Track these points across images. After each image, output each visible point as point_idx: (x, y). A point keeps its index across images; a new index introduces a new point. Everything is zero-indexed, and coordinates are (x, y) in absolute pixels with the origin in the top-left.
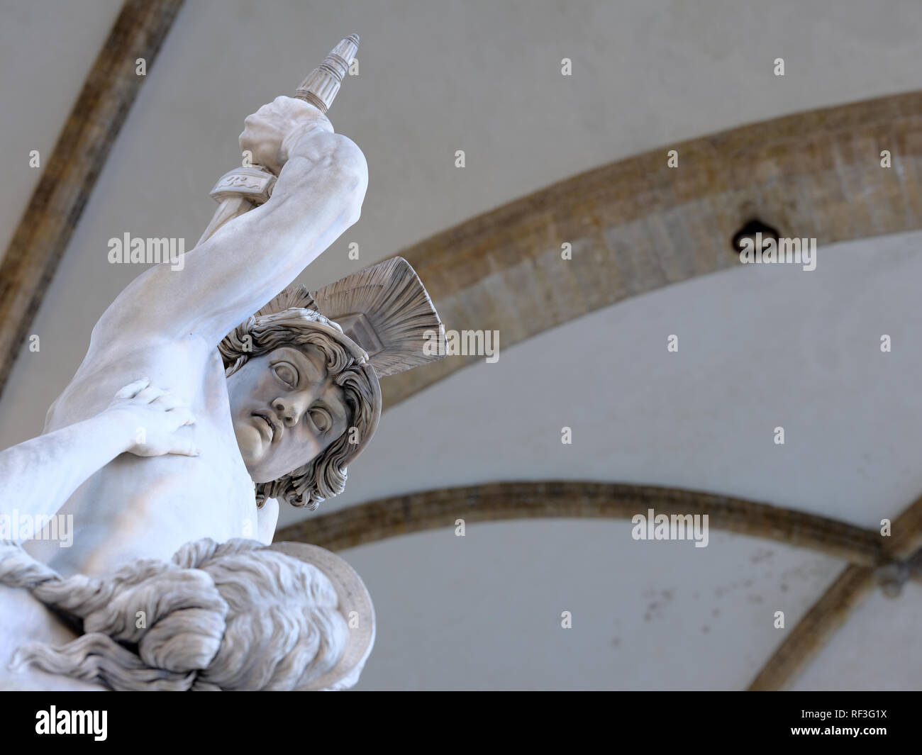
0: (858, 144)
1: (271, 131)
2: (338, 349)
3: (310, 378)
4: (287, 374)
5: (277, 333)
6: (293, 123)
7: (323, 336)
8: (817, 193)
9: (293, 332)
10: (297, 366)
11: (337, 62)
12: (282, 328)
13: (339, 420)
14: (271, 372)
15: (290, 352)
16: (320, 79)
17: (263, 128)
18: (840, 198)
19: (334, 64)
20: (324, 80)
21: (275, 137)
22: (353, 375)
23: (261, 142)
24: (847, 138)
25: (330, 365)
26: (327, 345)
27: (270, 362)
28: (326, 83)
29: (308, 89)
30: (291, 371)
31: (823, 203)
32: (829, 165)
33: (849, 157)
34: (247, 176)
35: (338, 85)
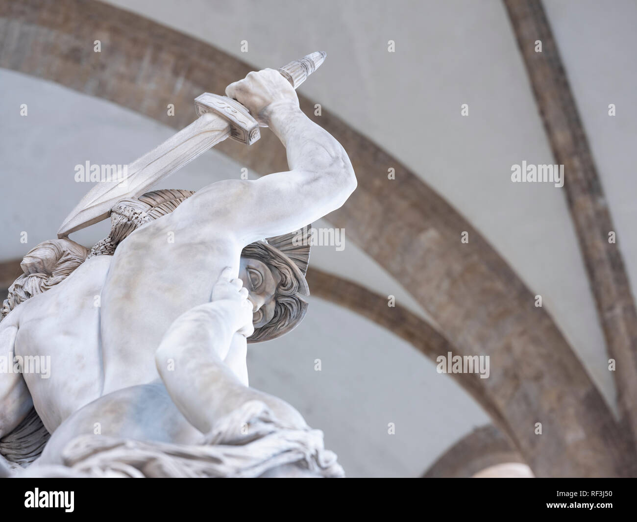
0: (165, 56)
1: (267, 92)
2: (295, 283)
3: (268, 290)
4: (256, 280)
5: (260, 250)
6: (282, 96)
7: (290, 270)
8: (122, 69)
9: (269, 255)
10: (264, 278)
11: (311, 66)
12: (264, 248)
13: (266, 321)
14: (247, 273)
15: (264, 267)
16: (300, 72)
17: (260, 86)
18: (133, 79)
19: (309, 66)
20: (301, 74)
21: (268, 98)
22: (293, 303)
23: (255, 95)
24: (158, 48)
25: (282, 288)
26: (290, 276)
27: (248, 266)
28: (301, 76)
29: (291, 74)
30: (259, 279)
31: (121, 77)
32: (140, 58)
33: (155, 60)
34: (237, 111)
35: (305, 78)
